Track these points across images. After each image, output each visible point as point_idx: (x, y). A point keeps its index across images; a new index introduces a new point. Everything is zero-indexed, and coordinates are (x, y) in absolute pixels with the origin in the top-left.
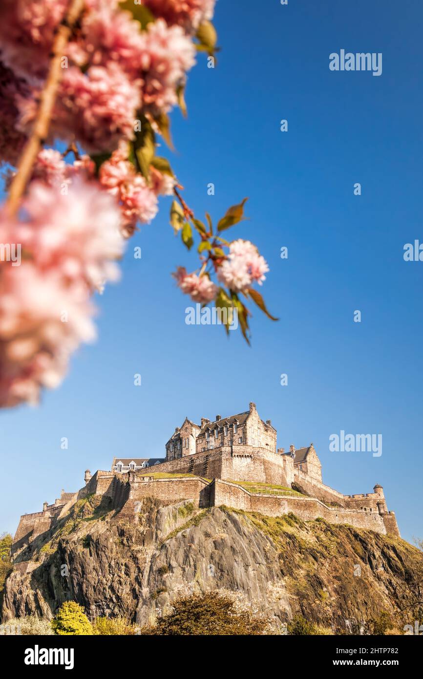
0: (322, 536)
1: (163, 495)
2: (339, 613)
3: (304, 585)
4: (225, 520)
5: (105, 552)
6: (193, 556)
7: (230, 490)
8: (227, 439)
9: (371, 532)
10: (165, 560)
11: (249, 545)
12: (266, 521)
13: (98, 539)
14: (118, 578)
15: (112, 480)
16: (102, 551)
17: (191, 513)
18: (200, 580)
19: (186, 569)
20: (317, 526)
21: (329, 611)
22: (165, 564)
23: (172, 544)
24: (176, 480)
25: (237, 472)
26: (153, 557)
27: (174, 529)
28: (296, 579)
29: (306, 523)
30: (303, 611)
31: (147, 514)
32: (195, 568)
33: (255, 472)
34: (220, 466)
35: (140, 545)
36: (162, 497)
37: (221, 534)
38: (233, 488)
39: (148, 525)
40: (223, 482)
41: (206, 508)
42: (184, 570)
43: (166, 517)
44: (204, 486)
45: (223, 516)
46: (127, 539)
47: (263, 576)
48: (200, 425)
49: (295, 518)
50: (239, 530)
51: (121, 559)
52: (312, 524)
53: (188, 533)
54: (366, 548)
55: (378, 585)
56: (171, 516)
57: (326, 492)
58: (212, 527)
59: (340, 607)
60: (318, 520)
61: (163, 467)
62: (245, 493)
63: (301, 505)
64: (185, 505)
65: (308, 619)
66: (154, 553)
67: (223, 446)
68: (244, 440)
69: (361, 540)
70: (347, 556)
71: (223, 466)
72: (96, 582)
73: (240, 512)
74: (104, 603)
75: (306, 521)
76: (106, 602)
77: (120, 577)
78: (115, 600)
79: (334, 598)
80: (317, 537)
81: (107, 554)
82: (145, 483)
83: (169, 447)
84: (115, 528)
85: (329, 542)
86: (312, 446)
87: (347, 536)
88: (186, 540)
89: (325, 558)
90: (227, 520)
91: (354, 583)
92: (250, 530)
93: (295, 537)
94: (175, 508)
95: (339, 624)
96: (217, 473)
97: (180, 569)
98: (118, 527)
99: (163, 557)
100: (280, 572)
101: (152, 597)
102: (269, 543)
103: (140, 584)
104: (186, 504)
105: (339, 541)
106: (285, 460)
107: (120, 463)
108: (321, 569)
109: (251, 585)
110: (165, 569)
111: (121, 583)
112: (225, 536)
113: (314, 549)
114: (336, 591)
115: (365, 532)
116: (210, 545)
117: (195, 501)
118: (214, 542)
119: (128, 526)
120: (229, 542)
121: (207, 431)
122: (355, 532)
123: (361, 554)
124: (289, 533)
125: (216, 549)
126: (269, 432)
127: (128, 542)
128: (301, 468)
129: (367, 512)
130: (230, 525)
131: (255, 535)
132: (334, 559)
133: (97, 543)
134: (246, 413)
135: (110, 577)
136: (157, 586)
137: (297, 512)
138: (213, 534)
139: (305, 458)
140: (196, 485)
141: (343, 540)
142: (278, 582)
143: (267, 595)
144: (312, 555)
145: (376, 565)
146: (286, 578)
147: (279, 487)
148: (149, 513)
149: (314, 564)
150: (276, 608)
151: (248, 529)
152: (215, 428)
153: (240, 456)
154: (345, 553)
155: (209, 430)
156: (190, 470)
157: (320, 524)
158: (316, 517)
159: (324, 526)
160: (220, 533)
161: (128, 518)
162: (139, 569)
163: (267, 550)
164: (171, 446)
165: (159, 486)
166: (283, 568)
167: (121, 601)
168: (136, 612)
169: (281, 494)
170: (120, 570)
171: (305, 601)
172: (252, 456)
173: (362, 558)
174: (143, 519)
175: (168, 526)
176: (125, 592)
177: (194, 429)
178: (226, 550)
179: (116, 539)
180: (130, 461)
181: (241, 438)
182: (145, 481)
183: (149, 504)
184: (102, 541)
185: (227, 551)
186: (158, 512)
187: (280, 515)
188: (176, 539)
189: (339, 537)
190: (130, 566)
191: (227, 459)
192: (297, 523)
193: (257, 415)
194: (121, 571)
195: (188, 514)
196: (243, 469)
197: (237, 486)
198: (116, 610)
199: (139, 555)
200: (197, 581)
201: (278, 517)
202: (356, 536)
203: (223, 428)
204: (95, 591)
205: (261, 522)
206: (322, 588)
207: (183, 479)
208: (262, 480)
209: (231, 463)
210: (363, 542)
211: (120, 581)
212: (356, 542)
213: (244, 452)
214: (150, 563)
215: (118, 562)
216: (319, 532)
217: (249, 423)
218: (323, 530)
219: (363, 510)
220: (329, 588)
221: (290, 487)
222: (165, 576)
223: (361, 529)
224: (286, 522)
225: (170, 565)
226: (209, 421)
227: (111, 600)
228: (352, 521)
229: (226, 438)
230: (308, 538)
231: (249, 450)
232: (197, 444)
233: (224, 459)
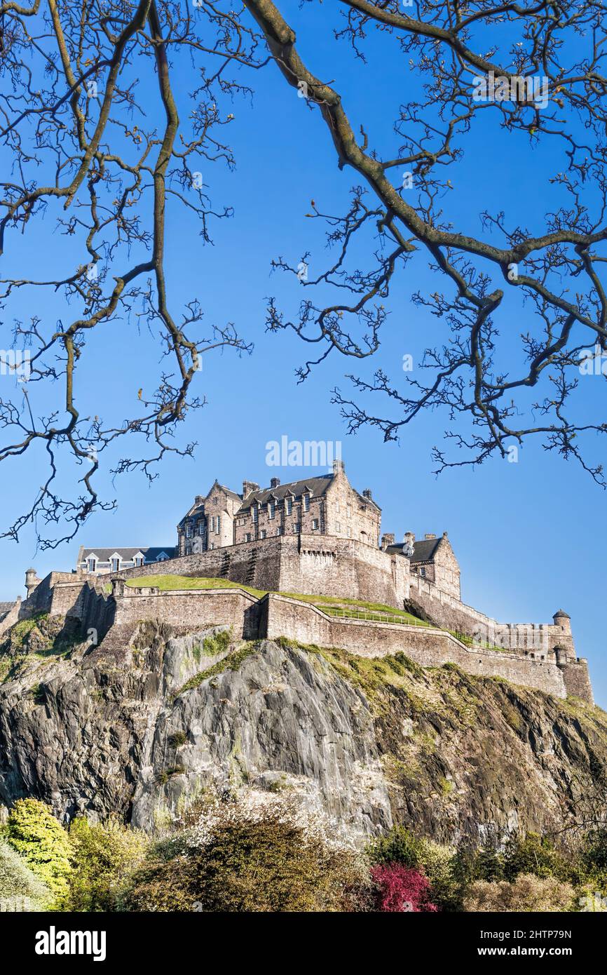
0: (451, 694)
1: (175, 618)
2: (470, 814)
3: (414, 769)
4: (286, 661)
5: (73, 711)
6: (229, 718)
7: (296, 613)
8: (290, 522)
9: (539, 693)
10: (180, 724)
11: (325, 702)
12: (355, 664)
13: (60, 691)
14: (98, 752)
15: (80, 589)
16: (69, 709)
17: (226, 648)
18: (240, 756)
19: (217, 739)
20: (444, 677)
21: (454, 811)
22: (181, 730)
23: (192, 698)
24: (199, 592)
25: (308, 579)
26: (161, 717)
27: (195, 673)
28: (402, 758)
29: (426, 672)
30: (409, 808)
31: (149, 649)
32: (232, 737)
33: (340, 581)
34: (278, 569)
35: (136, 699)
36: (173, 620)
37: (278, 685)
38: (300, 609)
39: (149, 667)
40: (283, 599)
41: (253, 640)
42: (213, 739)
43: (181, 655)
44: (249, 603)
45: (282, 656)
46: (112, 690)
47: (346, 753)
48: (241, 493)
49: (408, 662)
50: (308, 679)
51: (102, 721)
52: (436, 672)
53: (221, 682)
54: (527, 719)
55: (541, 775)
56: (190, 652)
57: (465, 615)
58: (262, 672)
59: (473, 805)
60: (446, 667)
61: (173, 565)
62: (321, 617)
63: (420, 641)
64: (215, 634)
65: (417, 820)
66: (161, 713)
67: (283, 534)
68: (321, 524)
69: (519, 705)
70: (492, 729)
71: (283, 568)
72: (61, 757)
73: (311, 648)
74: (75, 788)
75: (426, 666)
76: (79, 787)
77: (102, 749)
78: (94, 784)
79: (463, 792)
80: (444, 696)
81: (77, 713)
82: (143, 599)
83: (183, 530)
84: (90, 672)
85: (464, 704)
86: (445, 537)
87: (497, 696)
88: (218, 693)
89: (454, 729)
90: (289, 662)
91: (499, 771)
92: (328, 679)
93: (405, 694)
94: (197, 640)
95: (467, 829)
96: (271, 583)
97: (206, 737)
98: (95, 671)
99: (176, 719)
100: (376, 748)
101: (159, 779)
102: (359, 700)
103: (137, 761)
104: (217, 632)
105: (481, 703)
106: (394, 562)
107: (92, 556)
108: (446, 745)
109: (325, 764)
110: (181, 738)
111: (104, 759)
112: (284, 687)
113: (436, 714)
114: (467, 780)
115: (529, 692)
116: (258, 701)
117: (232, 628)
118: (265, 697)
119: (115, 670)
120: (291, 697)
121: (254, 505)
122: (510, 690)
123: (518, 726)
124: (395, 686)
125: (268, 708)
126: (367, 512)
127: (114, 695)
128: (424, 573)
129: (536, 659)
130: (294, 669)
131: (336, 686)
132: (470, 732)
133: (60, 698)
134: (326, 477)
135: (85, 749)
136: (167, 764)
137: (410, 652)
138: (263, 684)
139: (431, 557)
140: (235, 602)
141: (488, 702)
142: (371, 763)
143: (352, 782)
144: (432, 723)
145: (542, 746)
146: (385, 757)
147: (381, 608)
148: (151, 647)
149: (434, 737)
150: (364, 801)
151: (323, 676)
152: (269, 501)
153: (314, 552)
154: (489, 722)
155: (257, 503)
156: (223, 573)
157: (450, 674)
158: (444, 662)
159: (456, 678)
160: (274, 683)
161: (113, 657)
162: (136, 737)
163: (355, 712)
164: (187, 527)
165: (169, 602)
166: (381, 740)
167: (106, 787)
168: (131, 804)
169: (384, 620)
170: (102, 738)
171: (414, 794)
172: (336, 553)
173: (518, 733)
174: (140, 657)
175: (184, 669)
176: (111, 771)
177: (230, 502)
178: (285, 710)
179: (94, 689)
180: (111, 552)
181: (316, 521)
182: (143, 595)
183: (151, 633)
184: (68, 693)
185: (288, 712)
186: (167, 645)
187: (381, 655)
188: (200, 691)
189: (482, 697)
190: (119, 732)
191: (290, 558)
192: (409, 669)
193: (346, 482)
194: (103, 740)
195: (219, 649)
196: (318, 574)
197: (308, 605)
198: (98, 800)
199: (135, 716)
200: (235, 758)
201: (376, 659)
202: (512, 697)
203: (283, 501)
204: (59, 771)
205: (347, 667)
206: (445, 776)
207: (212, 592)
208: (352, 593)
209: (297, 565)
210: (523, 709)
211: (101, 755)
212: (511, 708)
213: (320, 547)
214: (154, 729)
215: (99, 726)
216: (446, 686)
217: (331, 495)
218: (455, 683)
219: (529, 657)
220: (457, 775)
221: (402, 607)
222: (180, 748)
223: (521, 687)
224: (391, 668)
225: (189, 731)
226: (257, 487)
227: (88, 784)
228: (508, 672)
229: (288, 519)
230: (426, 694)
231: (331, 543)
232: (235, 527)
233: (285, 557)
